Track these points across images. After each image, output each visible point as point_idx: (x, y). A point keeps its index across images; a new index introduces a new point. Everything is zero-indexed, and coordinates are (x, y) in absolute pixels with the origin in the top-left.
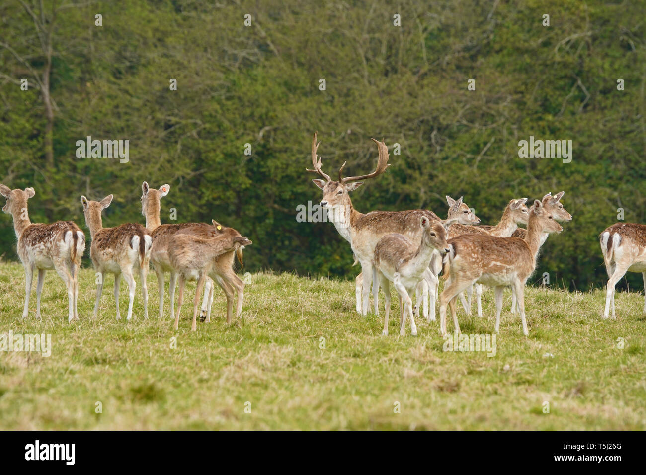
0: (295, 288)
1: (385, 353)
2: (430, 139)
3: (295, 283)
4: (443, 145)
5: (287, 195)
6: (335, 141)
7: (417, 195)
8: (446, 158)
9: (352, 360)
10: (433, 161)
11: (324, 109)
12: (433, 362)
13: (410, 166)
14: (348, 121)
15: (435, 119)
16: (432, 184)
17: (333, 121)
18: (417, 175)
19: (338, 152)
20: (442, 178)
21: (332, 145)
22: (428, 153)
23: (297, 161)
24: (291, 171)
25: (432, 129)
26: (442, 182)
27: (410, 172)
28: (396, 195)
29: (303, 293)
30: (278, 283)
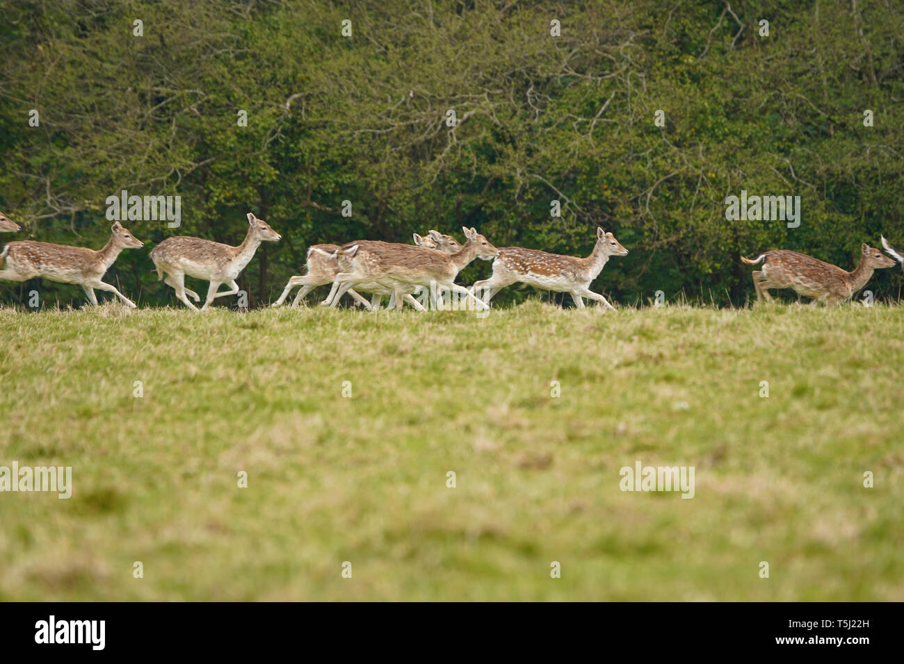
0: (334, 325)
1: (452, 417)
2: (525, 99)
3: (334, 319)
4: (544, 106)
5: (330, 188)
6: (393, 109)
7: (511, 178)
8: (549, 124)
9: (406, 430)
10: (530, 130)
11: (374, 65)
12: (518, 427)
13: (499, 138)
14: (409, 81)
15: (531, 70)
16: (531, 162)
17: (387, 81)
18: (509, 150)
19: (398, 124)
20: (544, 152)
21: (388, 114)
22: (523, 118)
23: (341, 140)
24: (333, 154)
25: (527, 85)
26: (545, 159)
27: (499, 146)
28: (482, 180)
29: (344, 333)
30: (310, 320)
